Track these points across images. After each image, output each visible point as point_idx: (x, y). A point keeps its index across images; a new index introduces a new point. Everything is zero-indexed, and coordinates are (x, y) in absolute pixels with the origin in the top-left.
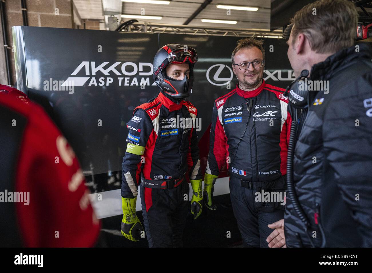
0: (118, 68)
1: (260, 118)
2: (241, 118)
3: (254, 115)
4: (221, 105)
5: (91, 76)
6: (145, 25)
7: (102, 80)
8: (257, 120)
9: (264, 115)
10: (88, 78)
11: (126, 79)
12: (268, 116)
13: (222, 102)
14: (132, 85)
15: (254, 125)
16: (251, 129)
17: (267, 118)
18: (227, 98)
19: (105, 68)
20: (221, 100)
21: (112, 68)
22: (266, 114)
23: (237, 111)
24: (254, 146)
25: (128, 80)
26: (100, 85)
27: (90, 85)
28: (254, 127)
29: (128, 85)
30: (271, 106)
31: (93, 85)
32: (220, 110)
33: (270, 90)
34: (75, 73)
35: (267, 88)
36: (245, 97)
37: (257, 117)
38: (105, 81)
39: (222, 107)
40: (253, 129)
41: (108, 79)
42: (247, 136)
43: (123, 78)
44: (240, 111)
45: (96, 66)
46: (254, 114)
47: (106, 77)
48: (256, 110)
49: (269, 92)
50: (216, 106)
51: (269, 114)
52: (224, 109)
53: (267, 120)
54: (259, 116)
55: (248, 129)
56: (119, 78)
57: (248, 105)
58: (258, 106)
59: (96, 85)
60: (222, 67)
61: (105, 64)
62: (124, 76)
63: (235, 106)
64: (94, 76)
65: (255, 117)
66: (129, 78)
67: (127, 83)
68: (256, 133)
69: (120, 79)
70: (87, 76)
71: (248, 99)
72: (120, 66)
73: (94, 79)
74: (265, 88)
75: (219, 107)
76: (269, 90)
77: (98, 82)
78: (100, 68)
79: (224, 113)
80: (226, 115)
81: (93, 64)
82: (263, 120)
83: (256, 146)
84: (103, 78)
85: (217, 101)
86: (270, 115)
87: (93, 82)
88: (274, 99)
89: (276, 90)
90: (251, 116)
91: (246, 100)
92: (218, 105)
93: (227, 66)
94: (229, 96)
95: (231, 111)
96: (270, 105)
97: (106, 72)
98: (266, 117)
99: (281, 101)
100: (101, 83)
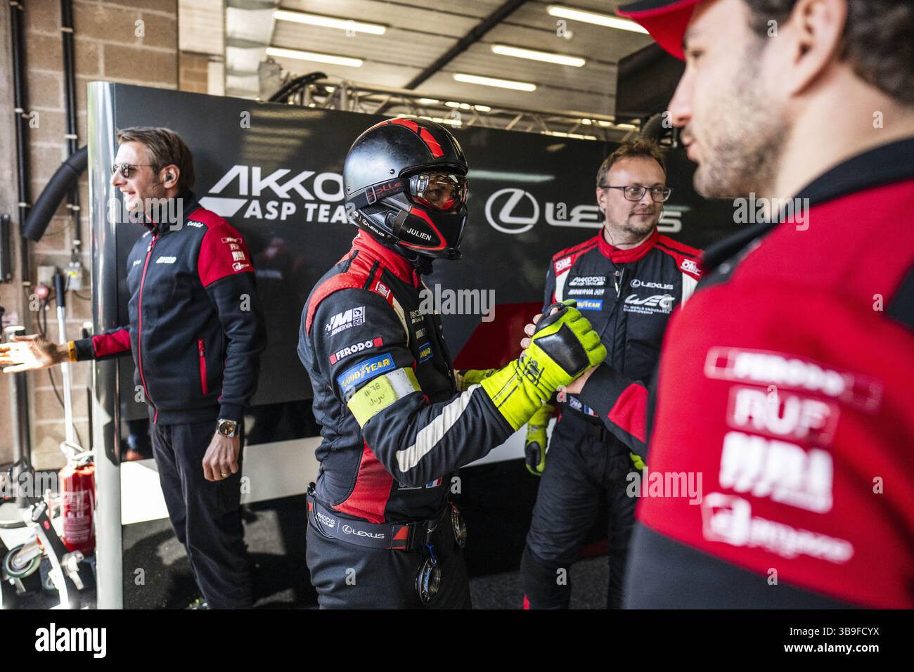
0: (308, 184)
1: (638, 308)
2: (601, 301)
3: (627, 300)
4: (565, 270)
5: (250, 198)
6: (342, 86)
7: (274, 207)
8: (633, 309)
9: (648, 301)
10: (244, 201)
11: (323, 207)
12: (655, 305)
13: (566, 263)
14: (334, 220)
15: (625, 321)
16: (618, 326)
17: (652, 310)
18: (578, 255)
19: (281, 182)
20: (564, 257)
21: (296, 183)
22: (652, 301)
23: (594, 287)
24: (619, 361)
25: (326, 210)
26: (268, 216)
27: (247, 215)
28: (624, 324)
29: (326, 220)
30: (663, 286)
31: (253, 217)
32: (561, 281)
33: (666, 251)
34: (217, 189)
35: (661, 244)
36: (615, 260)
37: (633, 305)
38: (279, 209)
39: (566, 274)
40: (621, 328)
41: (285, 205)
42: (608, 338)
43: (315, 206)
44: (599, 287)
45: (263, 178)
46: (627, 296)
47: (281, 201)
48: (633, 290)
49: (663, 254)
50: (554, 269)
51: (658, 301)
52: (569, 279)
53: (652, 313)
54: (636, 302)
55: (611, 326)
56: (307, 206)
57: (618, 278)
58: (637, 283)
59: (259, 216)
60: (518, 194)
61: (282, 173)
62: (318, 201)
63: (593, 276)
64: (256, 198)
65: (629, 305)
66: (328, 207)
67: (325, 217)
68: (627, 335)
69: (311, 207)
70: (243, 197)
71: (619, 266)
72: (311, 179)
73: (255, 204)
74: (657, 244)
75: (561, 272)
76: (663, 249)
77: (264, 211)
78: (271, 181)
79: (567, 287)
80: (572, 292)
81: (257, 171)
82: (645, 312)
83: (623, 361)
84: (276, 204)
85: (558, 260)
86: (658, 303)
87: (254, 210)
88: (672, 271)
89: (678, 252)
90: (621, 302)
91: (615, 267)
92: (558, 269)
93: (528, 194)
94: (581, 252)
95: (582, 284)
96: (662, 282)
97: (282, 192)
98: (650, 307)
99: (684, 276)
100: (270, 213)
